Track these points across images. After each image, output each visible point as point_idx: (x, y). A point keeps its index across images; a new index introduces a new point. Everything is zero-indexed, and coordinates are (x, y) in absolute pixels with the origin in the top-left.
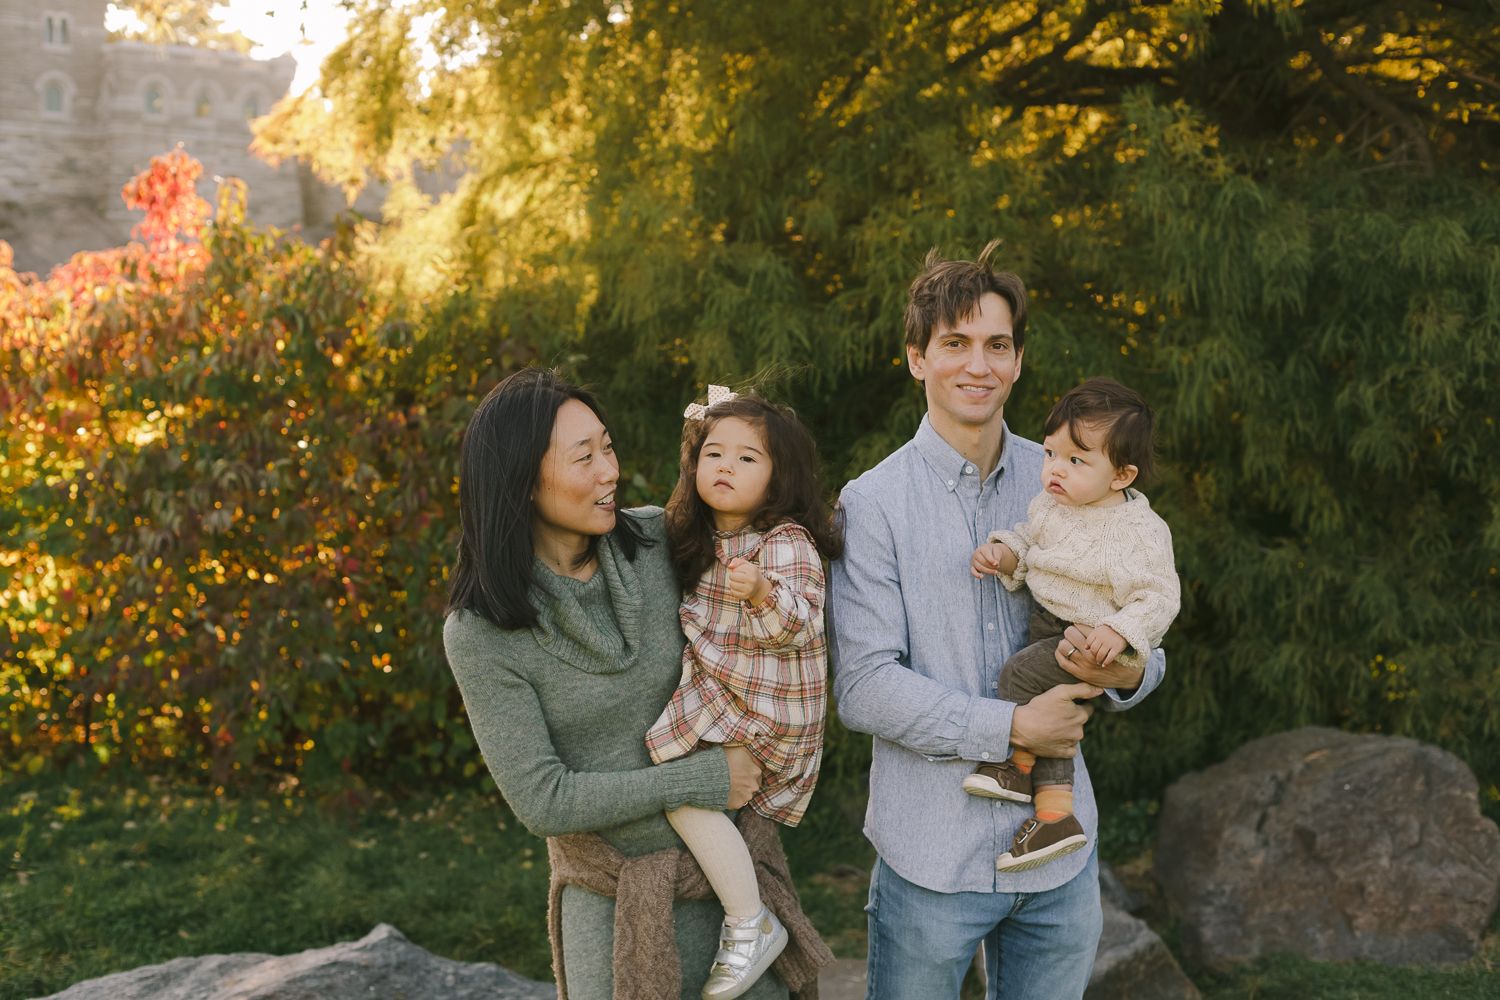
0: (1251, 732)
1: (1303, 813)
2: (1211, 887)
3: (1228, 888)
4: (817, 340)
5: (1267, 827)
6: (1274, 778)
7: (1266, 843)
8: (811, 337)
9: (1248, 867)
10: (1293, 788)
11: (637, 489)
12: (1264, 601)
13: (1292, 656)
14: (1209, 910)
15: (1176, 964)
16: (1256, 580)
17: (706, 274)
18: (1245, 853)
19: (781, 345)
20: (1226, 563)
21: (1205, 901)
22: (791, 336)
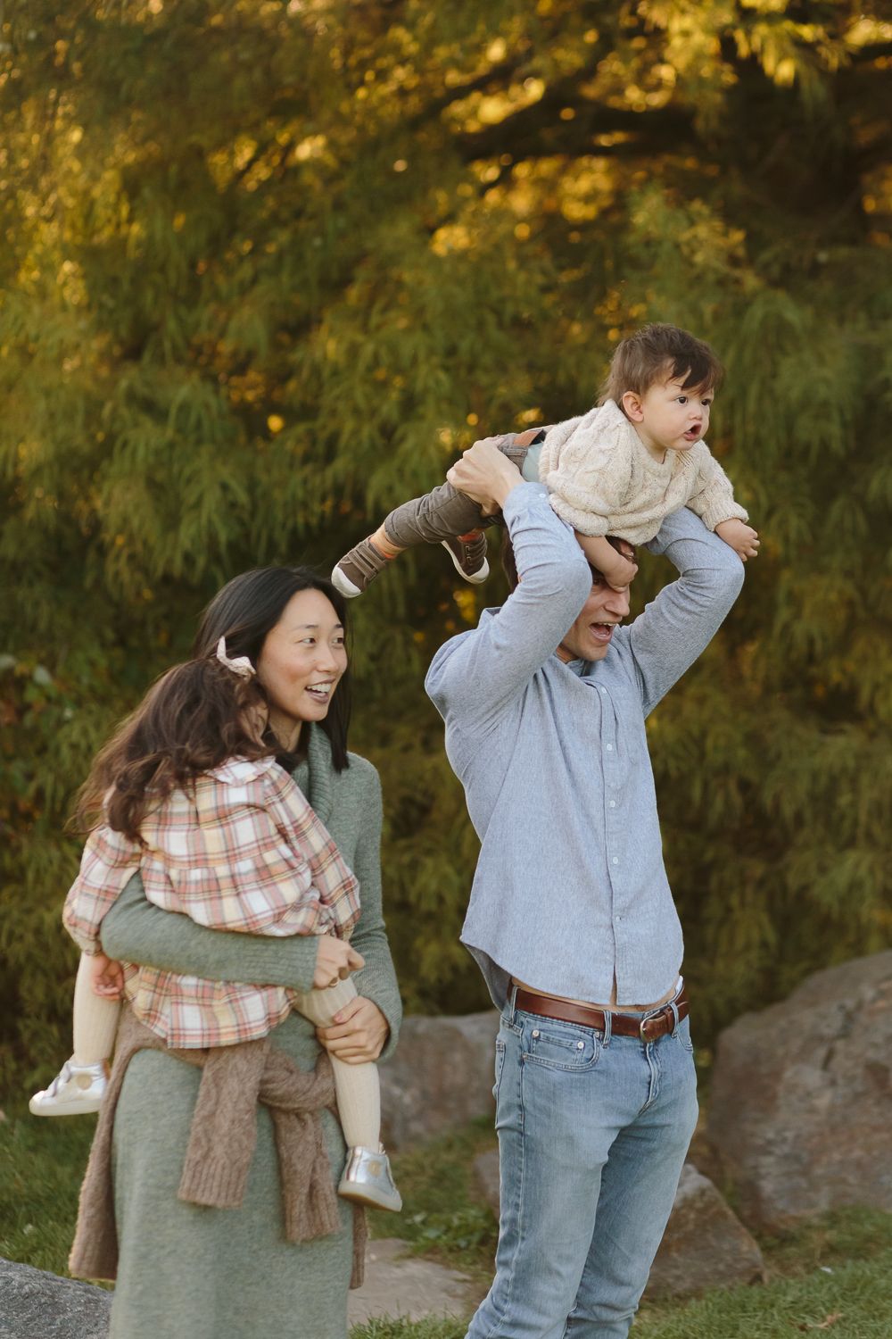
0: (818, 961)
1: (875, 1046)
2: (771, 1135)
3: (790, 1135)
4: (259, 491)
5: (834, 1064)
6: (842, 1007)
7: (833, 1083)
8: (251, 487)
9: (812, 1110)
10: (863, 1018)
11: (40, 687)
12: (824, 799)
13: (857, 866)
14: (769, 1160)
15: (730, 1213)
16: (815, 777)
17: (114, 410)
18: (809, 1094)
19: (212, 500)
20: (779, 756)
21: (765, 1150)
22: (225, 487)
